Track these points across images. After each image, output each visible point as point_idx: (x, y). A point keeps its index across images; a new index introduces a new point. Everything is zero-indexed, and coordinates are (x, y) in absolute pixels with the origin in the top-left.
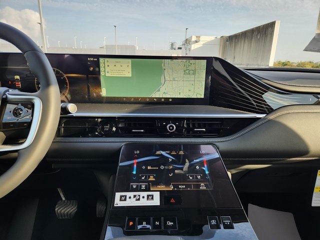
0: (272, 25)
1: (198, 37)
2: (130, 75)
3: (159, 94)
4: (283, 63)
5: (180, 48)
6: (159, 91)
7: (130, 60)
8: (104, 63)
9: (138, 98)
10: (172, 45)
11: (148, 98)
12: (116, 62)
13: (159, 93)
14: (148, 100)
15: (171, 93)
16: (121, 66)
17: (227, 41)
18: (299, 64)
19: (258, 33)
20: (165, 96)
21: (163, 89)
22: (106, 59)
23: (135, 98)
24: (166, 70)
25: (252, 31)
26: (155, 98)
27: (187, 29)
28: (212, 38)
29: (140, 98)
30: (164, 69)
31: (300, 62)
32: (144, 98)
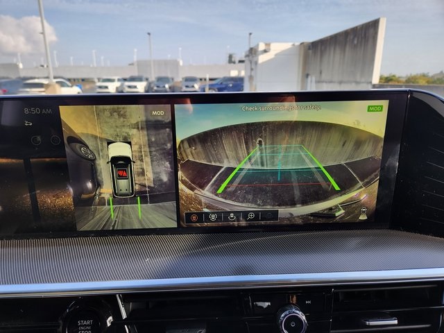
0: (375, 24)
1: (268, 45)
4: (387, 78)
5: (241, 62)
10: (230, 57)
17: (309, 49)
18: (409, 79)
19: (355, 36)
25: (346, 34)
27: (250, 34)
28: (287, 46)
31: (409, 75)
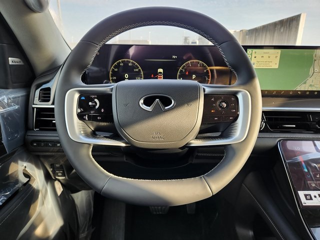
0: (298, 17)
2: (277, 67)
3: (305, 87)
6: (305, 83)
7: (279, 51)
8: (251, 54)
9: (281, 91)
11: (292, 91)
12: (265, 53)
13: (304, 85)
14: (291, 93)
15: (318, 86)
16: (269, 57)
17: (247, 35)
19: (282, 26)
20: (310, 89)
21: (310, 81)
22: (254, 50)
23: (277, 91)
24: (317, 61)
25: (275, 25)
26: (300, 91)
29: (283, 91)
30: (315, 60)
32: (287, 91)
